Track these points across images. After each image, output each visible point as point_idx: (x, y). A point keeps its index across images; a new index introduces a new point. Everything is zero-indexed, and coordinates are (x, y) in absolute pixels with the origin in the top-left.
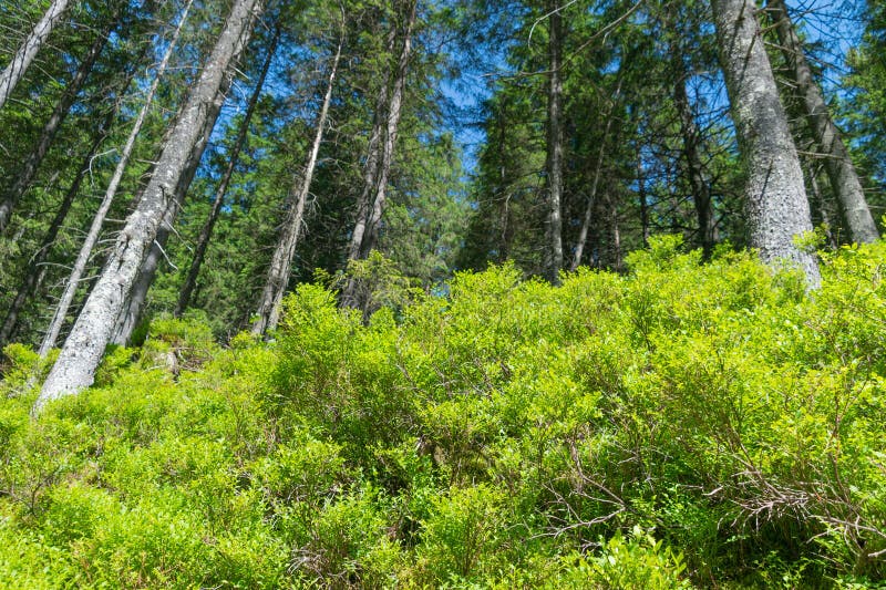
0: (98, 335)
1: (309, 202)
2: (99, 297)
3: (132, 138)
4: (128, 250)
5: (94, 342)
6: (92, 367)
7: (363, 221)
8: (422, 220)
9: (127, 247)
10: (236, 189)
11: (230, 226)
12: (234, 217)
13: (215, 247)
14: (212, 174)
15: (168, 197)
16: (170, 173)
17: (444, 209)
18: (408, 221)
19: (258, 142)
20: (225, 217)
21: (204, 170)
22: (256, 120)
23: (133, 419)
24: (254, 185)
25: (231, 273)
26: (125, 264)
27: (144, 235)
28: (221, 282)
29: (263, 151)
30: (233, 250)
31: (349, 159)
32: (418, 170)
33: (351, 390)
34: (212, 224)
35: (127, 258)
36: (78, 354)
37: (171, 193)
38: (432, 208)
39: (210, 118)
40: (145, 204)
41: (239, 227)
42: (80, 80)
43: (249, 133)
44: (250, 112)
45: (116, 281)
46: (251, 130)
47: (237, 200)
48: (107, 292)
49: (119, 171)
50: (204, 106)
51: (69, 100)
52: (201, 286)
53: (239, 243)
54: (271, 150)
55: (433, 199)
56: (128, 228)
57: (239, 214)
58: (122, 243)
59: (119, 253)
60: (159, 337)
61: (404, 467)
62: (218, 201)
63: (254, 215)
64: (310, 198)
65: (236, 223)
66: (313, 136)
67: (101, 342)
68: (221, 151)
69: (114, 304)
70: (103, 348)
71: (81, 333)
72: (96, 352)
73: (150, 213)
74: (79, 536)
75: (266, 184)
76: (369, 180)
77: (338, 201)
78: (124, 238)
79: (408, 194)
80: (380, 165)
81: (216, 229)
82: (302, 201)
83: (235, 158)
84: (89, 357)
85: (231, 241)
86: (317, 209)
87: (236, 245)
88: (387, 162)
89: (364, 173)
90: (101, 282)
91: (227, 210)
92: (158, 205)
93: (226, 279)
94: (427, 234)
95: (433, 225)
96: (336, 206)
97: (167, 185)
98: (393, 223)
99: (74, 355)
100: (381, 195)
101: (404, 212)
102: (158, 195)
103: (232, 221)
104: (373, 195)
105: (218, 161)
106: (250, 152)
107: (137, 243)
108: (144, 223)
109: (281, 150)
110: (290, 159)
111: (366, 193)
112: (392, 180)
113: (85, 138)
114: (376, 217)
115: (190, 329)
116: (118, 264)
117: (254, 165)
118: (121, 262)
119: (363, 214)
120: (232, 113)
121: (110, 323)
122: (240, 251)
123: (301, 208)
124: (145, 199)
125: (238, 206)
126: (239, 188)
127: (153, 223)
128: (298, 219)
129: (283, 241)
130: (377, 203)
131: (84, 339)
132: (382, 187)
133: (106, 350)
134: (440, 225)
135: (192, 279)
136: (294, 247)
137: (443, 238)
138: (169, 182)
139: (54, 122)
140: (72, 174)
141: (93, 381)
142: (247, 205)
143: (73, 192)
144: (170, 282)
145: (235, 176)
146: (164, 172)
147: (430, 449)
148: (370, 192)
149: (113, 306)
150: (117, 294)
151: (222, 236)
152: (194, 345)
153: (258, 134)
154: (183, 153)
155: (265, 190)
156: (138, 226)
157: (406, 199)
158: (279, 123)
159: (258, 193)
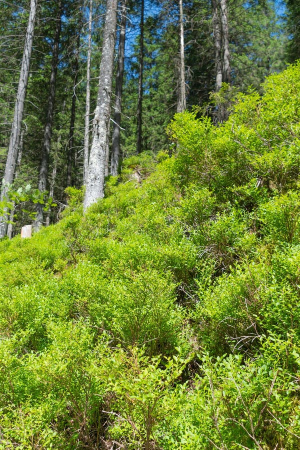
0: (99, 173)
1: (187, 72)
2: (94, 155)
3: (88, 70)
4: (99, 127)
5: (99, 177)
6: (101, 189)
7: (220, 72)
8: (257, 60)
9: (98, 126)
10: (148, 79)
11: (151, 101)
12: (151, 96)
13: (147, 115)
14: (134, 75)
15: (109, 93)
16: (106, 80)
17: (270, 47)
18: (249, 62)
19: (151, 48)
20: (147, 97)
21: (129, 74)
22: (147, 35)
23: (124, 207)
24: (157, 74)
25: (159, 126)
26: (100, 135)
27: (104, 117)
28: (154, 132)
29: (157, 51)
30: (156, 113)
31: (205, 37)
32: (248, 28)
33: (214, 162)
34: (140, 103)
35: (100, 132)
36: (93, 184)
37: (110, 91)
38: (262, 49)
39: (121, 44)
40: (100, 101)
41: (156, 100)
42: (56, 49)
43: (144, 44)
44: (142, 31)
45: (99, 145)
46: (146, 42)
47: (151, 85)
48: (96, 151)
49: (88, 90)
50: (112, 36)
51: (55, 62)
52: (146, 138)
53: (158, 108)
54: (159, 49)
55: (262, 43)
56: (96, 116)
57: (154, 93)
58: (96, 125)
59: (96, 131)
60: (129, 167)
61: (250, 194)
62: (140, 89)
63: (162, 91)
64: (186, 68)
65: (153, 99)
66: (179, 31)
67: (101, 176)
68: (134, 60)
69: (101, 156)
70: (103, 179)
71: (92, 174)
72: (101, 181)
73: (103, 105)
74: (106, 259)
75: (162, 71)
76: (218, 45)
77: (205, 66)
78: (95, 122)
79: (246, 46)
80: (222, 33)
81: (144, 105)
82: (183, 72)
83: (141, 61)
84: (99, 184)
85: (154, 109)
86: (192, 74)
87: (157, 110)
88: (226, 30)
89: (214, 42)
90: (93, 147)
91: (147, 93)
92: (106, 100)
93: (157, 130)
94: (263, 66)
95: (265, 60)
96: (203, 69)
97: (107, 87)
98: (240, 67)
99: (92, 185)
100: (227, 52)
101: (245, 58)
102: (104, 94)
103: (151, 98)
104: (222, 53)
105: (135, 67)
106: (150, 55)
107: (102, 123)
108: (102, 111)
109: (165, 47)
110: (171, 50)
111: (217, 55)
112: (232, 40)
113: (70, 79)
114: (227, 67)
115: (141, 159)
116: (97, 136)
117: (153, 62)
118: (98, 134)
119: (219, 68)
120: (132, 35)
121: (102, 166)
122: (160, 113)
123: (183, 77)
124: (99, 99)
125: (152, 88)
126: (149, 78)
127: (106, 110)
128: (183, 83)
129: (179, 100)
130: (225, 58)
131: (94, 176)
132: (226, 47)
133: (105, 180)
134: (270, 58)
135: (140, 135)
136: (185, 101)
137: (272, 66)
138: (107, 85)
139: (52, 76)
140: (71, 100)
141: (104, 195)
142: (156, 86)
143: (74, 109)
144: (132, 141)
145: (145, 72)
146: (103, 81)
147: (267, 183)
148: (220, 53)
149: (101, 157)
150: (101, 151)
151: (149, 108)
152: (145, 166)
153: (151, 43)
154: (109, 67)
155: (163, 75)
156: (100, 114)
157: (245, 49)
158: (159, 32)
159: (160, 78)
